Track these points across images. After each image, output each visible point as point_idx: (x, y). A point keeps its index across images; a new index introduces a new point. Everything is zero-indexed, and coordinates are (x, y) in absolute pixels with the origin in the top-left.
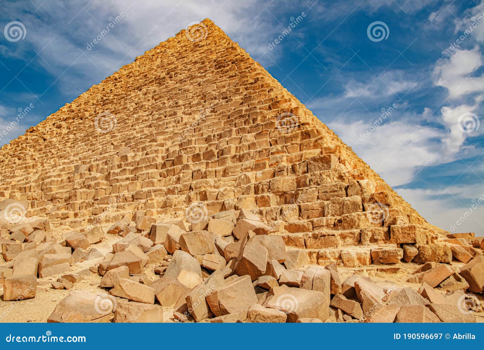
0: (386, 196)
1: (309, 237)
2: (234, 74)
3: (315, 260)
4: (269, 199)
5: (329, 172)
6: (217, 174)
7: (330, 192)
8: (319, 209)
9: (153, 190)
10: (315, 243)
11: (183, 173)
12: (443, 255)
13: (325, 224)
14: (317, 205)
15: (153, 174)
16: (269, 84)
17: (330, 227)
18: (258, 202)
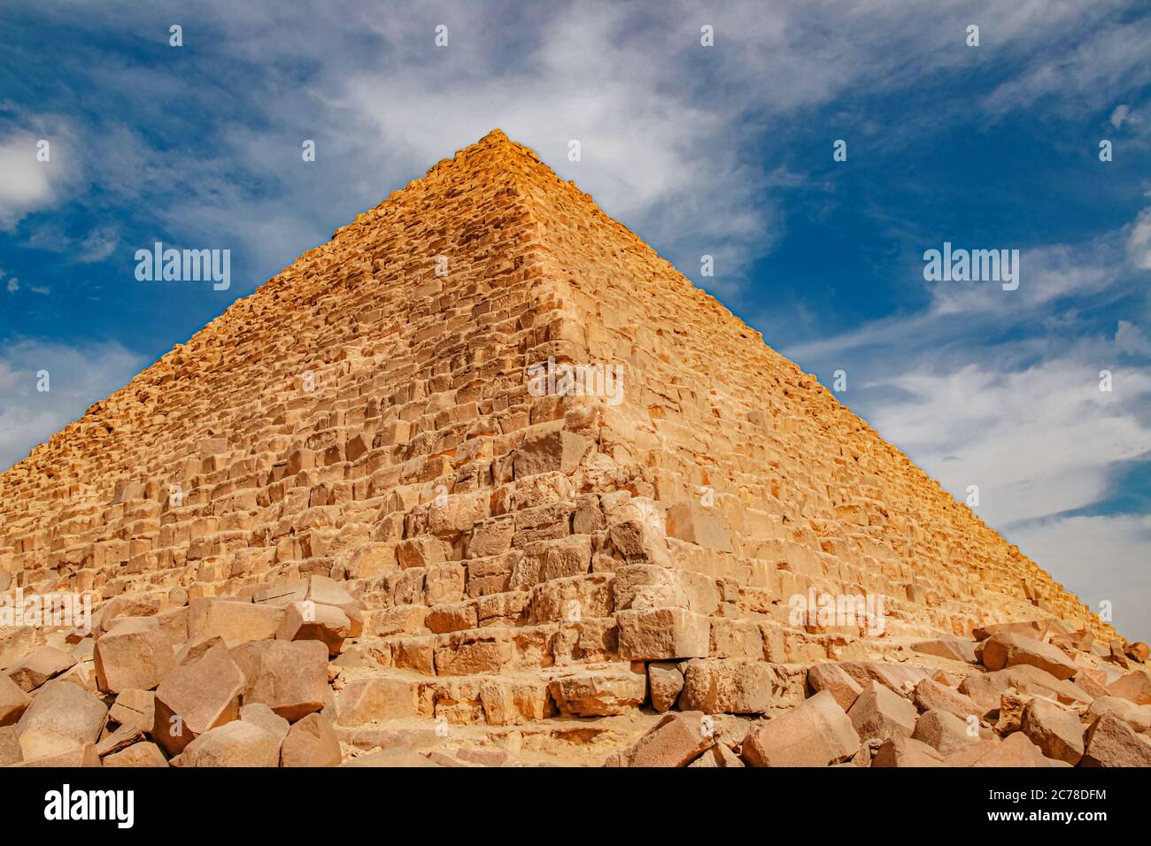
0: (638, 533)
1: (444, 646)
2: (483, 253)
3: (429, 705)
4: (422, 551)
5: (553, 475)
6: (356, 493)
7: (538, 527)
8: (506, 571)
9: (225, 536)
10: (453, 661)
11: (291, 493)
12: (734, 692)
13: (501, 611)
14: (502, 562)
15: (243, 499)
16: (540, 269)
17: (512, 619)
18: (400, 559)
